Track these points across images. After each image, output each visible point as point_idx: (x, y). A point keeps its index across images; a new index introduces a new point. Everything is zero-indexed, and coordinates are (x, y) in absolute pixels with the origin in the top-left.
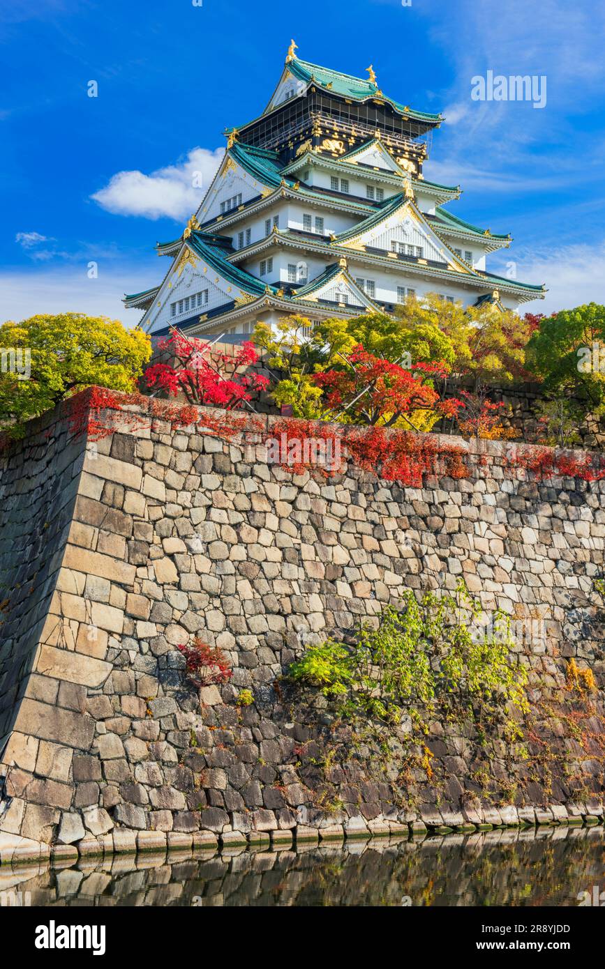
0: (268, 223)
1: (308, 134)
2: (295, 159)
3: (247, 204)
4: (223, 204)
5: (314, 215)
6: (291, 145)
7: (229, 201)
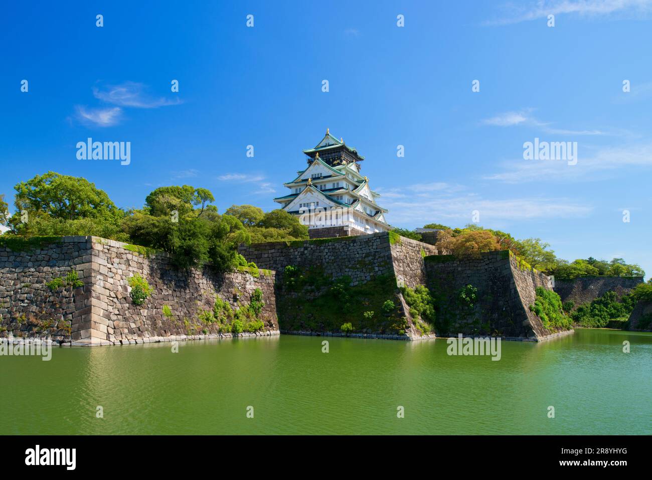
0: (334, 184)
1: (339, 158)
2: (334, 165)
3: (325, 177)
4: (313, 175)
5: (348, 184)
6: (331, 160)
7: (315, 175)
